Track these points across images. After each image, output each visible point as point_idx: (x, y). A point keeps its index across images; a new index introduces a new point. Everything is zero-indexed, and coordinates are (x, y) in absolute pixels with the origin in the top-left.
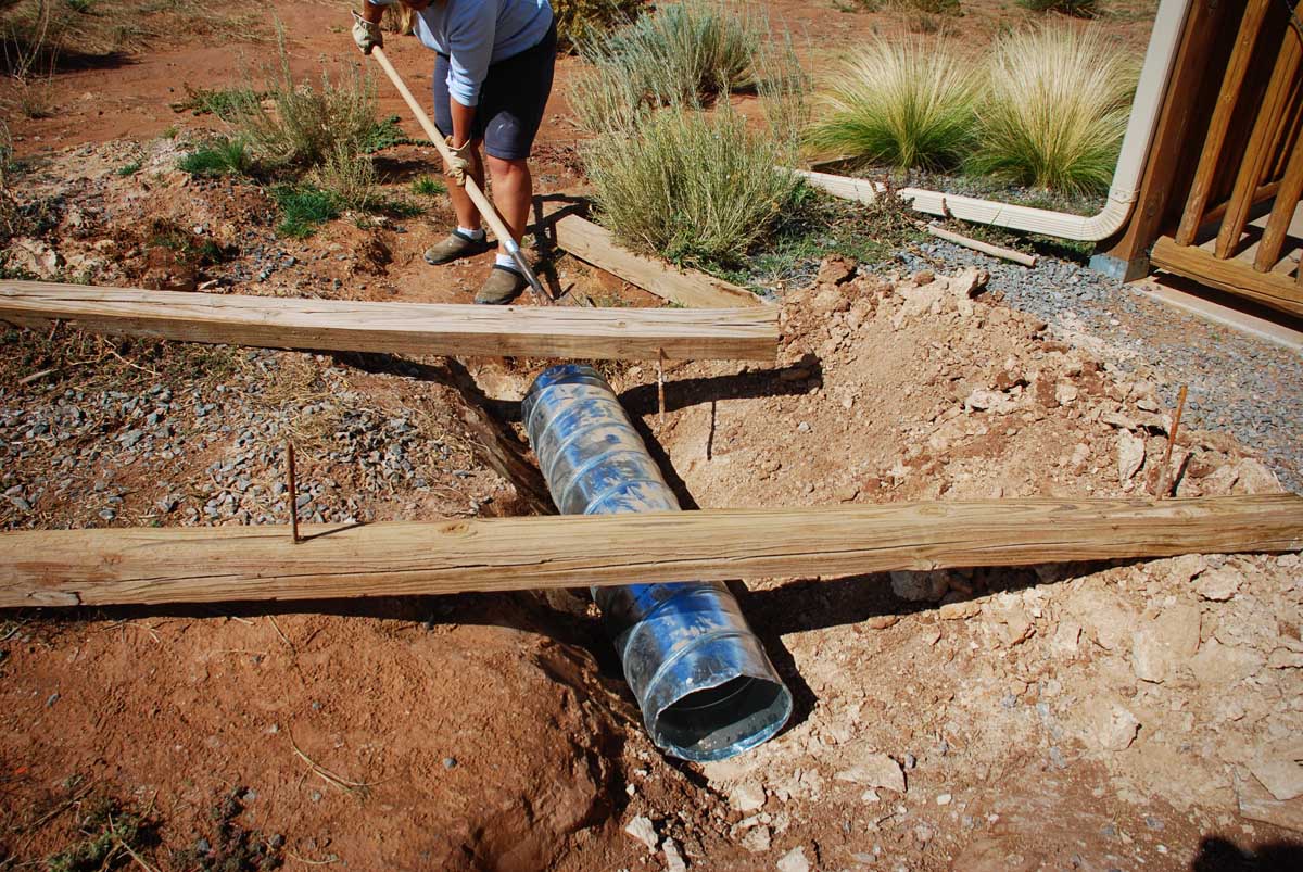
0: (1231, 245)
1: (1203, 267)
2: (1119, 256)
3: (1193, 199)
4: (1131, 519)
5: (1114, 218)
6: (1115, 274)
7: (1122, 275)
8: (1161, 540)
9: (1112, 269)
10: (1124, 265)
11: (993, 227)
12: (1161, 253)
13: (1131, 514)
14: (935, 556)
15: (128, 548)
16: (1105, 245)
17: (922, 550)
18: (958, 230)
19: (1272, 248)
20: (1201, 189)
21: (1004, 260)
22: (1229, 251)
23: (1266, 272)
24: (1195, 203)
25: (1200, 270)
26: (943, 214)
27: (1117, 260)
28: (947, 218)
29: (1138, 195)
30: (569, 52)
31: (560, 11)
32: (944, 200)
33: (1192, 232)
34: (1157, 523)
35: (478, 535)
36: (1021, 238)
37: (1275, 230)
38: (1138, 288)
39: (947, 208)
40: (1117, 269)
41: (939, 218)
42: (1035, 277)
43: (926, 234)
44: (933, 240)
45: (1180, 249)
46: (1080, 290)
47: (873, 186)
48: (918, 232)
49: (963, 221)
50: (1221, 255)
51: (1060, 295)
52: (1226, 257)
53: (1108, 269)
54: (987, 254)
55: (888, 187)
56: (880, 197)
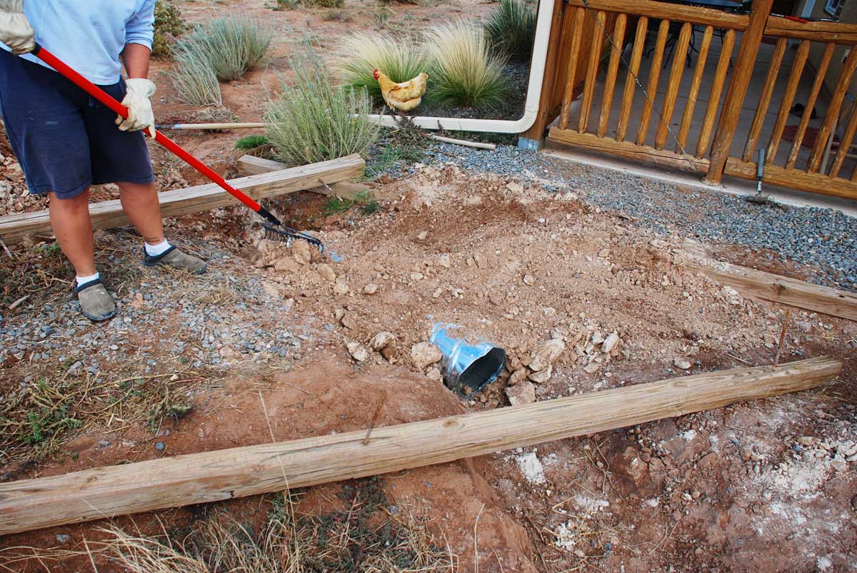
0: (585, 127)
1: (575, 139)
3: (564, 107)
4: (768, 379)
5: (530, 121)
6: (532, 147)
7: (535, 148)
8: (779, 388)
9: (530, 146)
10: (537, 142)
12: (553, 134)
13: (768, 377)
14: (683, 409)
15: (265, 460)
16: (527, 134)
17: (678, 406)
18: (447, 136)
19: (604, 126)
20: (567, 102)
21: (479, 149)
22: (584, 130)
23: (603, 137)
24: (566, 109)
26: (438, 128)
27: (533, 140)
28: (440, 131)
29: (540, 108)
32: (438, 121)
33: (566, 122)
34: (780, 379)
35: (465, 427)
36: (480, 136)
37: (604, 117)
38: (545, 153)
39: (440, 126)
40: (533, 144)
41: (435, 131)
42: (499, 154)
43: (435, 140)
44: (439, 142)
45: (562, 131)
46: (522, 159)
47: (394, 118)
48: (429, 139)
49: (449, 131)
50: (581, 132)
51: (515, 162)
52: (584, 133)
53: (528, 146)
54: (469, 147)
55: (404, 118)
56: (402, 124)
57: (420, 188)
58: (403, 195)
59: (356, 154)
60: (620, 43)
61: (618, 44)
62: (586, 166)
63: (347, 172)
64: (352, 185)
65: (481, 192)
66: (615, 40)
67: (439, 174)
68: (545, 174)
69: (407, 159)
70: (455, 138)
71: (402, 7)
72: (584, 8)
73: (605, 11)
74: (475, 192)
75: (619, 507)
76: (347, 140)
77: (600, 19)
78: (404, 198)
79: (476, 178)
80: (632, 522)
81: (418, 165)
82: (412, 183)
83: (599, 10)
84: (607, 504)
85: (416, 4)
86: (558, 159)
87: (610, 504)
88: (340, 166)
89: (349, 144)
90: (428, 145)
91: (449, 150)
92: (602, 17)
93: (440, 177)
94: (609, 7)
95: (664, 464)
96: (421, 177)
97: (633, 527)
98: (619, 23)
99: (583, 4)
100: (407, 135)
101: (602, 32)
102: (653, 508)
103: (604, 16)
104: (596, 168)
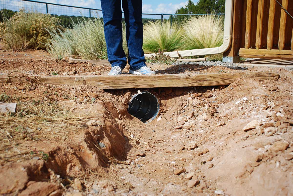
0: (260, 45)
1: (254, 52)
2: (230, 56)
3: (246, 35)
5: (226, 44)
6: (230, 61)
7: (232, 61)
12: (241, 52)
19: (270, 42)
20: (248, 32)
22: (259, 47)
24: (247, 36)
25: (253, 53)
27: (230, 57)
30: (37, 48)
31: (33, 33)
32: (178, 52)
33: (248, 44)
37: (270, 37)
39: (179, 55)
52: (259, 49)
53: (228, 61)
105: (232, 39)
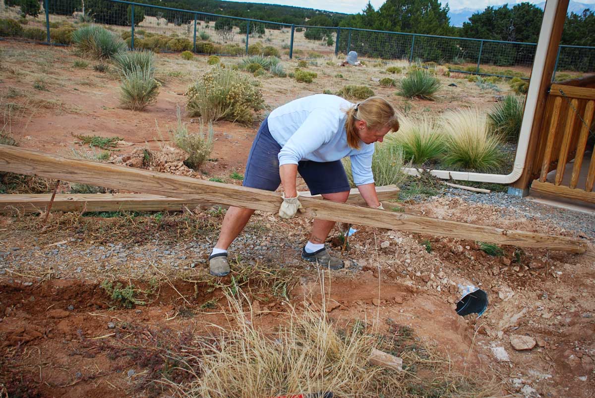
0: (560, 181)
1: (552, 189)
3: (544, 166)
5: (517, 174)
6: (518, 195)
7: (521, 195)
9: (517, 193)
10: (522, 191)
11: (469, 181)
12: (535, 185)
16: (514, 184)
18: (455, 183)
19: (575, 180)
20: (547, 162)
21: (478, 193)
22: (559, 183)
23: (574, 188)
25: (550, 190)
26: (449, 178)
27: (519, 189)
28: (450, 180)
29: (525, 166)
32: (450, 173)
33: (545, 177)
36: (478, 184)
37: (576, 173)
38: (528, 199)
39: (450, 176)
40: (519, 193)
41: (446, 180)
42: (492, 197)
43: (446, 185)
44: (449, 187)
45: (541, 183)
46: (510, 200)
47: (418, 170)
48: (442, 185)
49: (456, 180)
50: (557, 184)
51: (504, 202)
52: (559, 185)
53: (515, 193)
54: (471, 191)
55: (424, 170)
56: (423, 174)
57: (435, 209)
58: (424, 211)
59: (393, 185)
60: (589, 121)
61: (587, 121)
62: (561, 209)
63: (387, 195)
64: (390, 203)
65: (477, 213)
66: (585, 119)
67: (448, 203)
68: (526, 210)
69: (426, 193)
70: (461, 185)
71: (422, 102)
72: (561, 97)
73: (578, 99)
74: (473, 214)
75: (559, 378)
76: (388, 176)
77: (573, 104)
78: (424, 213)
79: (474, 206)
80: (567, 386)
81: (433, 197)
82: (430, 206)
83: (573, 98)
84: (550, 376)
85: (434, 101)
86: (538, 203)
87: (553, 377)
88: (384, 191)
89: (389, 178)
90: (441, 188)
91: (455, 191)
92: (575, 103)
93: (449, 204)
94: (580, 95)
95: (592, 359)
96: (436, 204)
97: (567, 389)
98: (589, 107)
99: (560, 94)
100: (426, 181)
101: (574, 113)
102: (583, 382)
103: (576, 102)
104: (568, 210)
105: (524, 169)
